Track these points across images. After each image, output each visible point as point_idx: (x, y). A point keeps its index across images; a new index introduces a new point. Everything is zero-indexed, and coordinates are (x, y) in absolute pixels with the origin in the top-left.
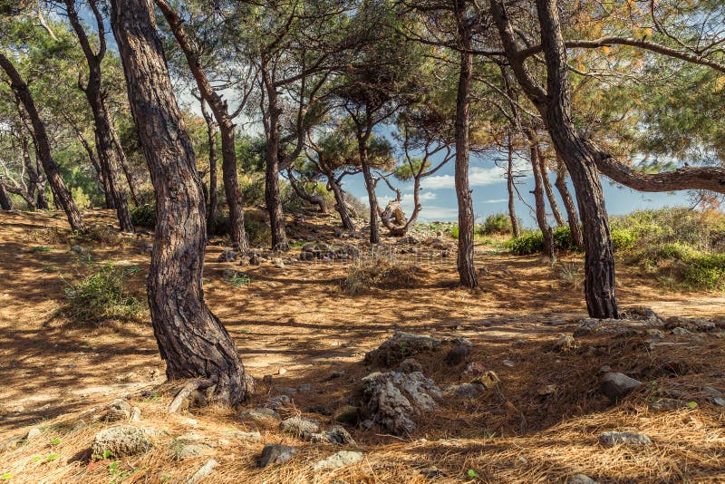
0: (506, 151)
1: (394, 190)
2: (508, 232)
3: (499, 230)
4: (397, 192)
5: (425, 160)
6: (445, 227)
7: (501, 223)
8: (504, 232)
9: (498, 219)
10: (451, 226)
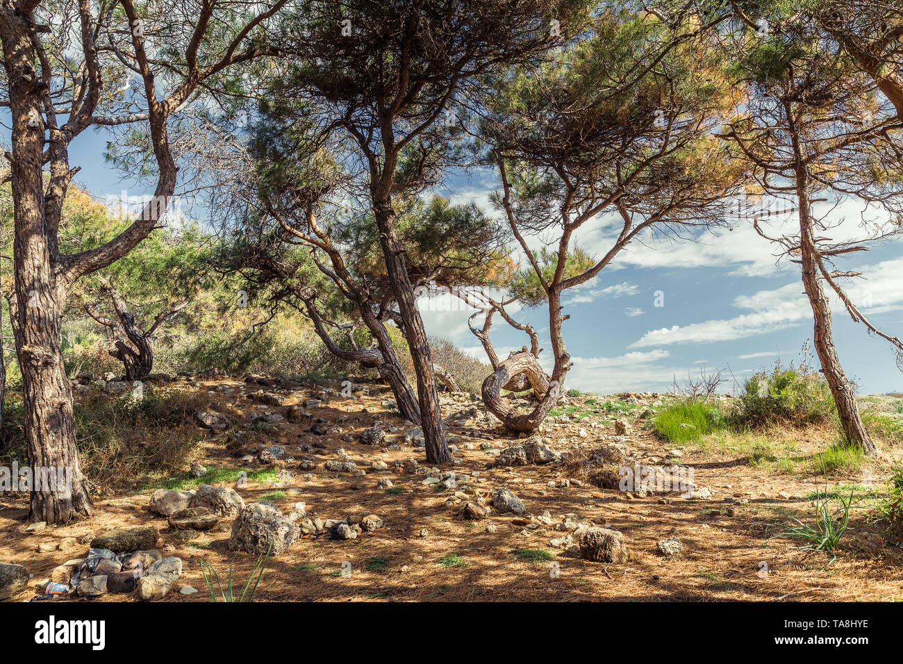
0: (786, 183)
1: (518, 327)
2: (816, 419)
3: (787, 414)
4: (528, 331)
5: (564, 242)
6: (640, 407)
7: (790, 393)
8: (807, 419)
9: (782, 384)
10: (657, 403)
